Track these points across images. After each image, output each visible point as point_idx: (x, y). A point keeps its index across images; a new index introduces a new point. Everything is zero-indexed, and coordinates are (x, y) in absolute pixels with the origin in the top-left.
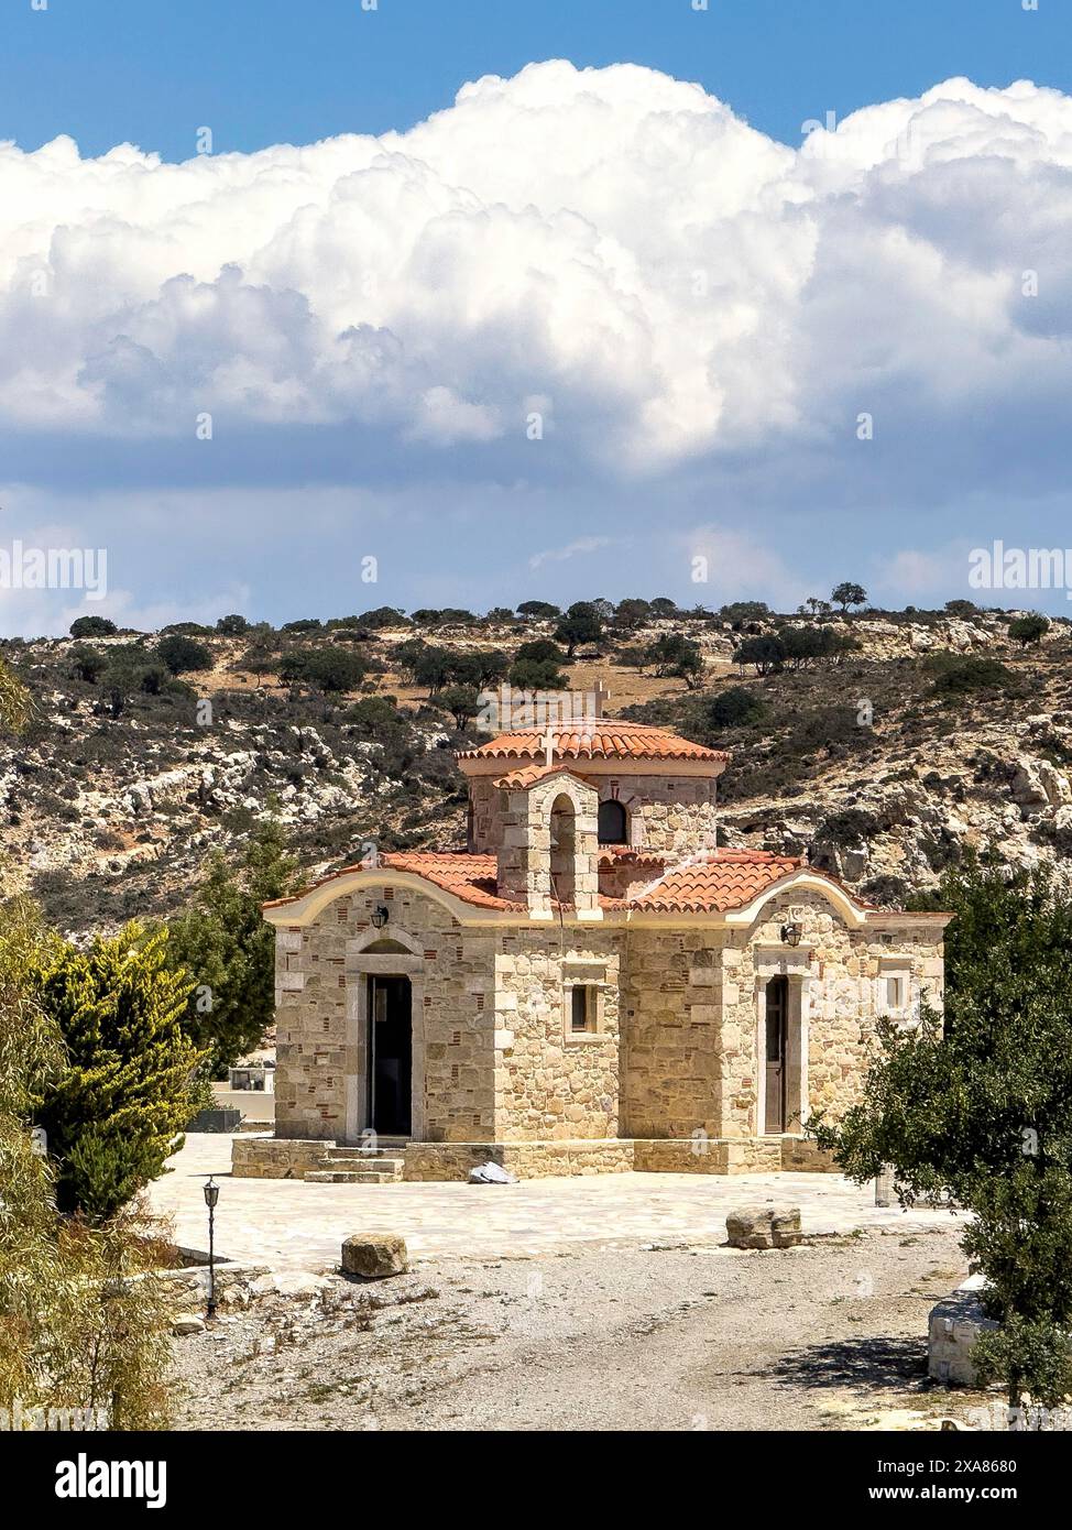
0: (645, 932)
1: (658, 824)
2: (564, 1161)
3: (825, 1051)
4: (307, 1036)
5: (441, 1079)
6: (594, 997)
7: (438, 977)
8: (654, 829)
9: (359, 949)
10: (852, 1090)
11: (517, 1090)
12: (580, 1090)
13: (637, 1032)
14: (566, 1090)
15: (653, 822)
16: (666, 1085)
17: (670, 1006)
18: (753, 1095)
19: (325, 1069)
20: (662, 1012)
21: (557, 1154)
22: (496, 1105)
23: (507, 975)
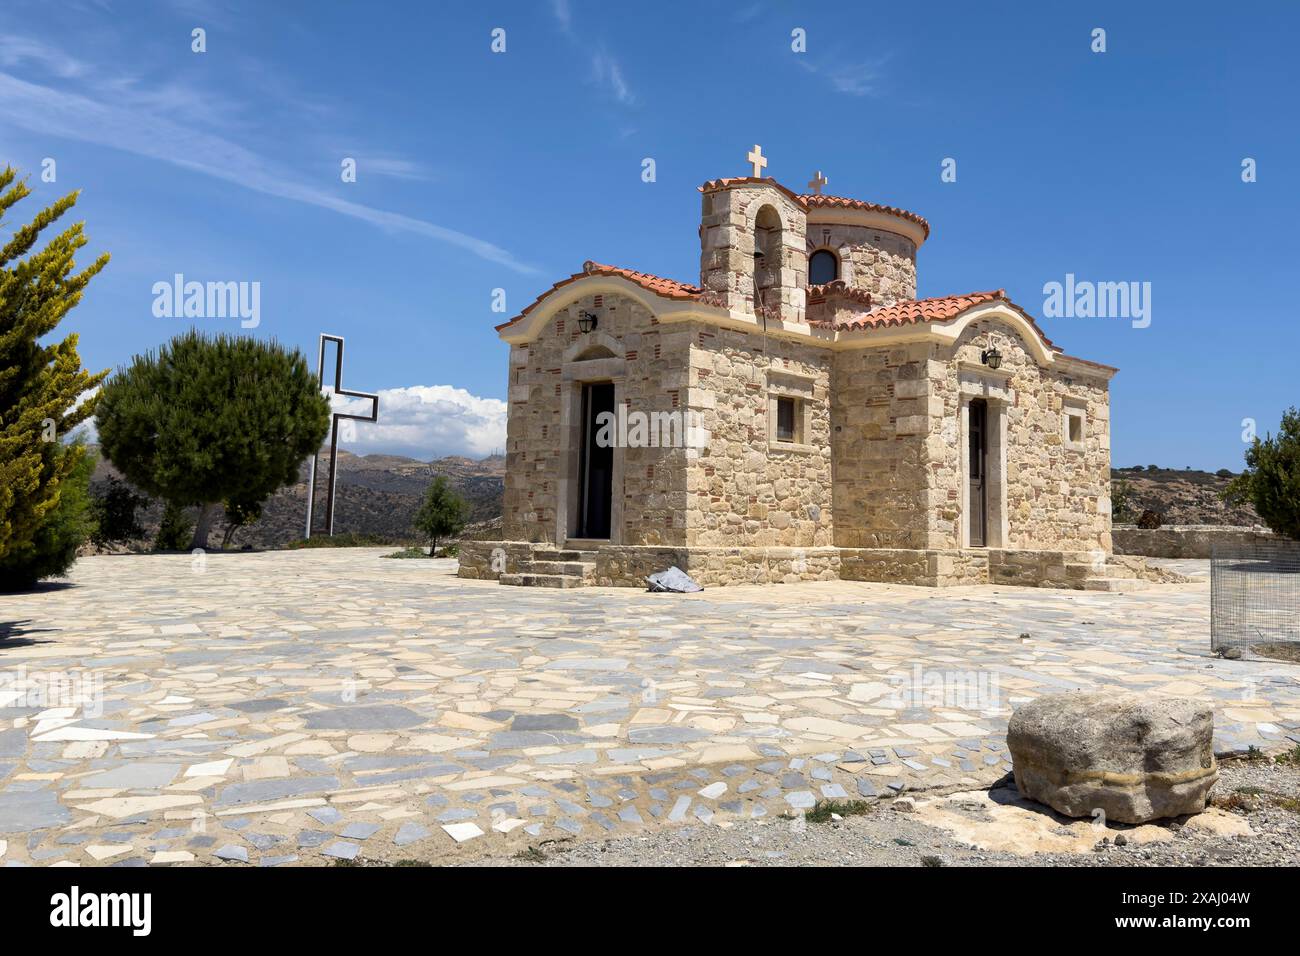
0: (851, 353)
1: (865, 269)
2: (763, 568)
3: (1021, 471)
4: (530, 444)
5: (639, 480)
6: (801, 409)
7: (638, 377)
8: (862, 273)
9: (572, 357)
10: (1044, 510)
11: (715, 492)
12: (786, 497)
13: (844, 447)
14: (770, 496)
15: (861, 267)
16: (872, 495)
17: (875, 419)
18: (958, 508)
19: (543, 475)
20: (868, 426)
21: (755, 560)
22: (689, 506)
23: (704, 373)
